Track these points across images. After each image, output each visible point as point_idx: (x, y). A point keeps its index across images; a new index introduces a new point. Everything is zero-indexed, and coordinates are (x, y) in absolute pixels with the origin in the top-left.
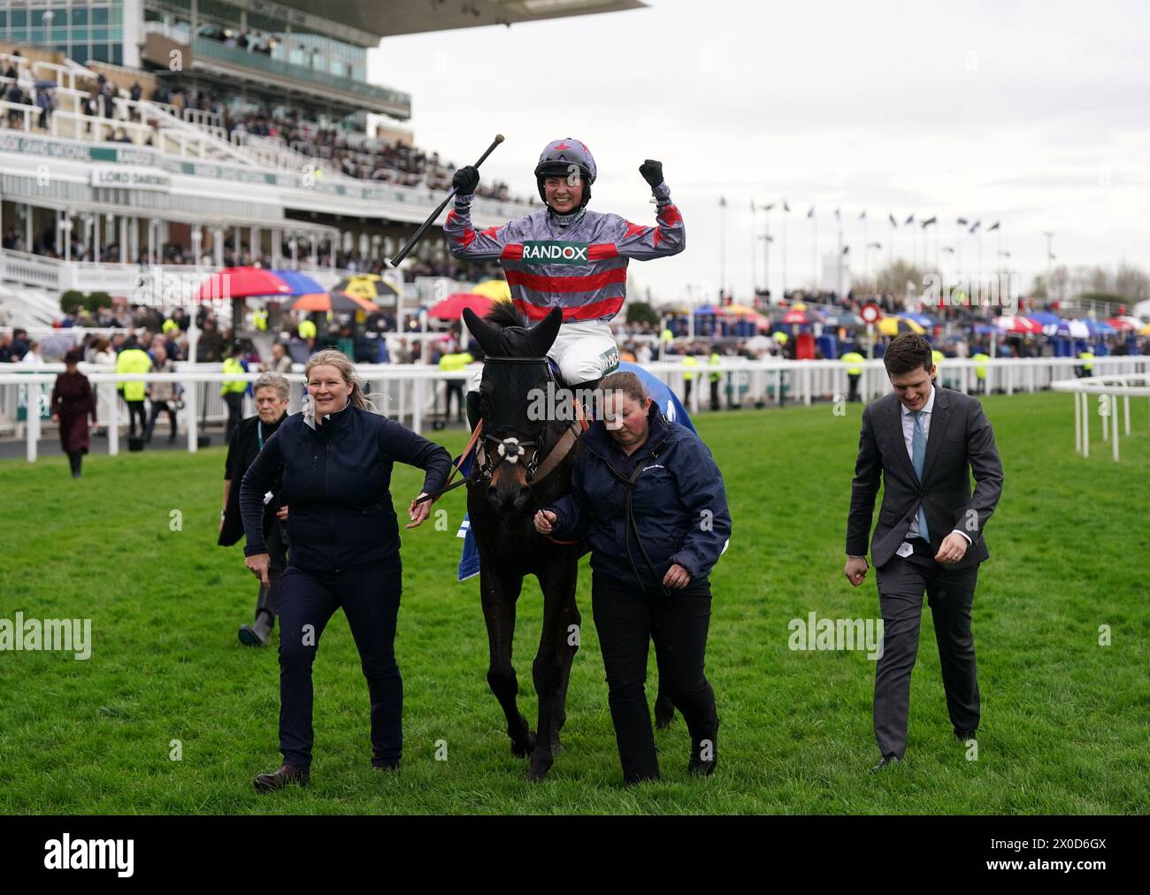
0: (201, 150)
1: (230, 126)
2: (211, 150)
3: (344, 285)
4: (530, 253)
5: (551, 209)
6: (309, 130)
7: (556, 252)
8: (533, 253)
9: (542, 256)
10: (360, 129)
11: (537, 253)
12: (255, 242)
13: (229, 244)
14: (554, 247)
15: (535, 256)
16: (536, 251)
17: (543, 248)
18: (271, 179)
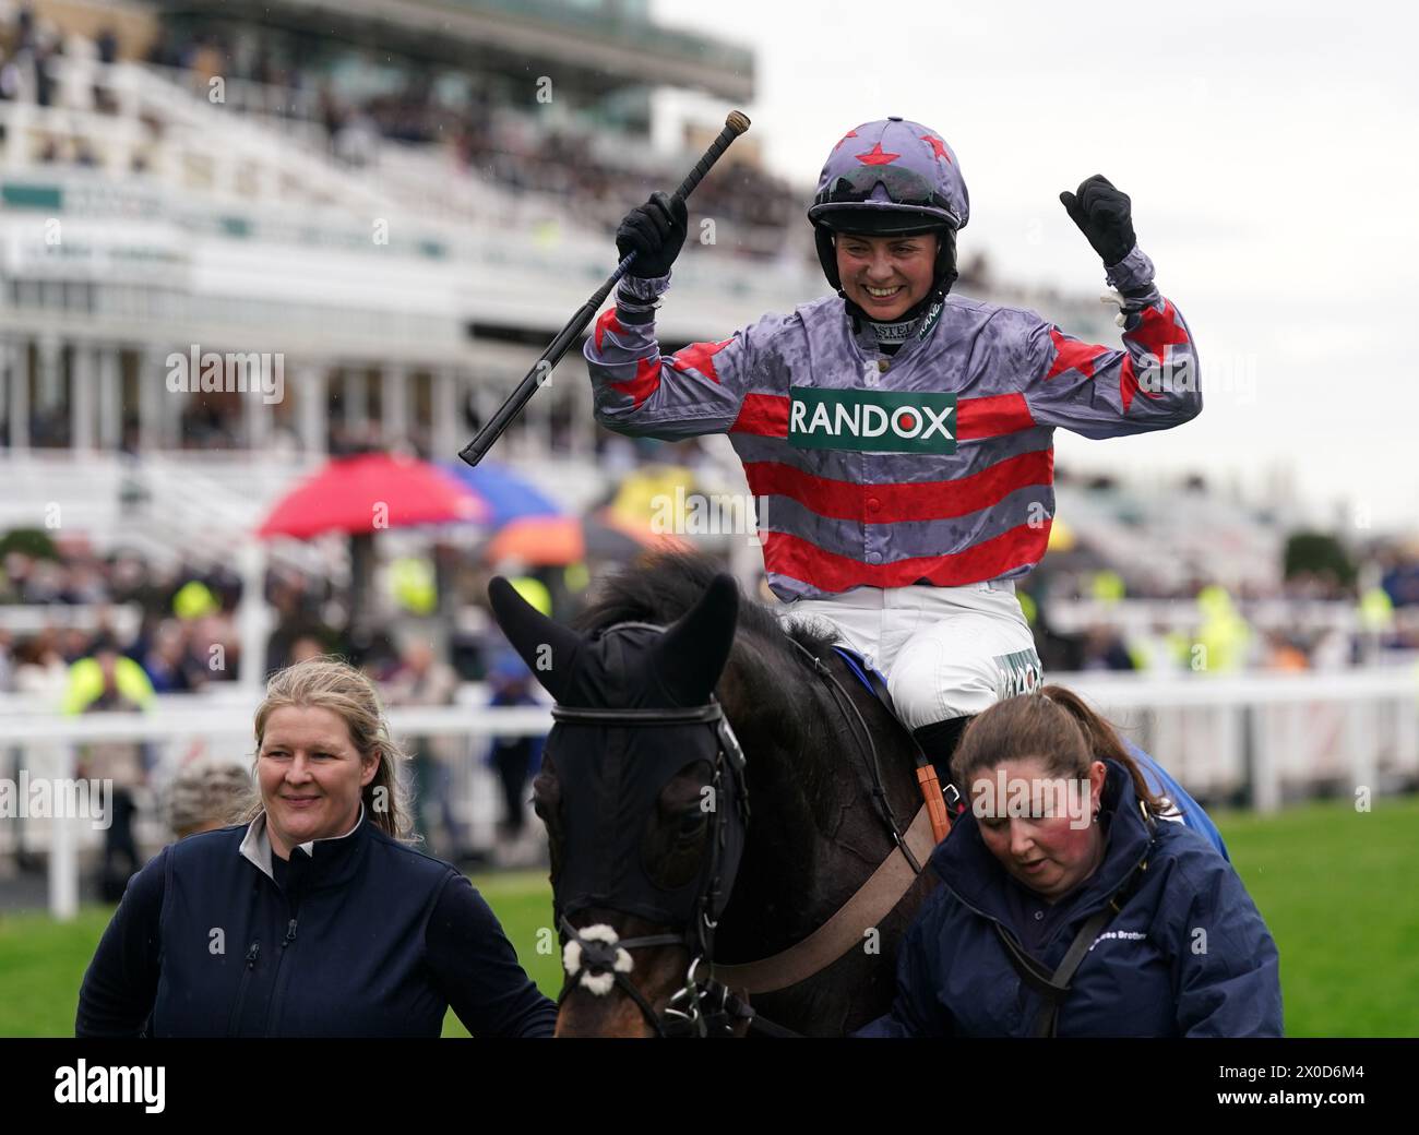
0: (268, 183)
1: (332, 123)
2: (290, 183)
3: (609, 498)
4: (807, 420)
5: (852, 309)
6: (520, 131)
7: (875, 422)
8: (815, 422)
9: (838, 432)
10: (640, 126)
11: (826, 422)
12: (396, 400)
13: (335, 404)
14: (868, 408)
15: (820, 429)
16: (821, 416)
17: (840, 409)
18: (433, 250)
